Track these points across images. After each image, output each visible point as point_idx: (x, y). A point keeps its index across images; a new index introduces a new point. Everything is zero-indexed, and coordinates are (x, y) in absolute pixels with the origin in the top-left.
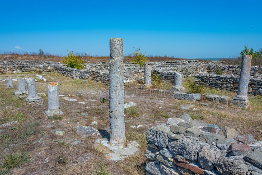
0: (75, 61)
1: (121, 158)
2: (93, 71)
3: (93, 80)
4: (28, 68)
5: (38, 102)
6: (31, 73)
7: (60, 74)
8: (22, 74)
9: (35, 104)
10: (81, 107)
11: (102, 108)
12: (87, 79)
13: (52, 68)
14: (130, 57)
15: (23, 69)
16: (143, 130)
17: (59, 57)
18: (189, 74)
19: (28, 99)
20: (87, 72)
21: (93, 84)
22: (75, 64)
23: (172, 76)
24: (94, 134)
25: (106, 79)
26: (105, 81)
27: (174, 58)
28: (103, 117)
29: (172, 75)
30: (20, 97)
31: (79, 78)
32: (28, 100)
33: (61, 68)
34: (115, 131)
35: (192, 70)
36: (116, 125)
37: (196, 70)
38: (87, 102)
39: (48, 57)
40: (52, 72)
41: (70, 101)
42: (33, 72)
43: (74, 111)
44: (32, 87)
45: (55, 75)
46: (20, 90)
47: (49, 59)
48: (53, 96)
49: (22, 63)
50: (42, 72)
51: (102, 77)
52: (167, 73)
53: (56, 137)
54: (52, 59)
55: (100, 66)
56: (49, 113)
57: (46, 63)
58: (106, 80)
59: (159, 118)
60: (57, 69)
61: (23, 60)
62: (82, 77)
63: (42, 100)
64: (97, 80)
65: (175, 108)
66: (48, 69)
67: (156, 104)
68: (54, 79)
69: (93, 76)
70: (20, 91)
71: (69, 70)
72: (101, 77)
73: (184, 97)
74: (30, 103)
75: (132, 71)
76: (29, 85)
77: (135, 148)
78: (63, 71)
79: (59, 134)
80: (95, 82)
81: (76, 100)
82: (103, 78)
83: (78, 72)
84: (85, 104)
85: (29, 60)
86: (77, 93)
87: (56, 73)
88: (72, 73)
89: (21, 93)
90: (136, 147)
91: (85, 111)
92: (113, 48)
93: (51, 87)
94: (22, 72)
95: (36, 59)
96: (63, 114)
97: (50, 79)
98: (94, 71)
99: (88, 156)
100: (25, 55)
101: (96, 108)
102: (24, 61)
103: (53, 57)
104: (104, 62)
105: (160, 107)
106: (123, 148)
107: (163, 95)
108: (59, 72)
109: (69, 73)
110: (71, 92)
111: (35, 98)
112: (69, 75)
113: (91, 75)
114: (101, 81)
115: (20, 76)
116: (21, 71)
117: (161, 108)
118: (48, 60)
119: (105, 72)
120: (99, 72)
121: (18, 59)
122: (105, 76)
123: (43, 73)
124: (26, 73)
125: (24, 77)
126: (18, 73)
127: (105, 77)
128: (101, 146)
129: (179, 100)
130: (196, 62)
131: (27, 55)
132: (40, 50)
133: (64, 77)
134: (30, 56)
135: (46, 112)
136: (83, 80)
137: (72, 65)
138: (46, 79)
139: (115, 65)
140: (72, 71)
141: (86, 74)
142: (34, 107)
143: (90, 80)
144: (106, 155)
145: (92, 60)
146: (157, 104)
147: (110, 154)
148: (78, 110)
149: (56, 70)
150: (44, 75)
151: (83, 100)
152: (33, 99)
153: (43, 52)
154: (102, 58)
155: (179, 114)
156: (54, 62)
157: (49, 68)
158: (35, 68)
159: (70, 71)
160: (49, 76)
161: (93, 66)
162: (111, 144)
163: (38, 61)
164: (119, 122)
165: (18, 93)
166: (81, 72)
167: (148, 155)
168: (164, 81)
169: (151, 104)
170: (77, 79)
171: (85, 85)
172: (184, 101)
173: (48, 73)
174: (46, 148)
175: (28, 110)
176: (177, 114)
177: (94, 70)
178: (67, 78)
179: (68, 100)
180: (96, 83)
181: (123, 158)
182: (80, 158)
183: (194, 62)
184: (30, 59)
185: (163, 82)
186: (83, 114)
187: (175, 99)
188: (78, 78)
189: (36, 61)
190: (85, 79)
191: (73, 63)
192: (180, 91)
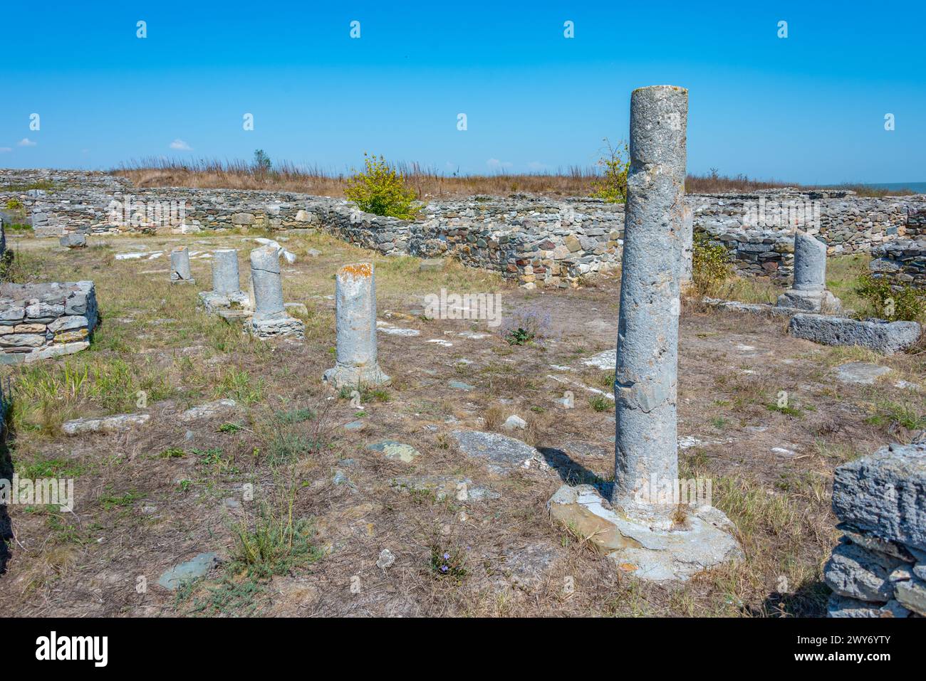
0: (390, 192)
1: (676, 570)
2: (460, 229)
3: (459, 260)
4: (228, 216)
5: (289, 336)
6: (238, 232)
7: (338, 238)
8: (207, 234)
9: (277, 341)
10: (441, 357)
11: (519, 365)
12: (437, 255)
13: (310, 216)
14: (576, 178)
15: (211, 218)
16: (711, 459)
17: (324, 180)
18: (833, 243)
19: (255, 322)
20: (438, 232)
21: (460, 275)
22: (390, 203)
23: (771, 251)
24: (527, 463)
25: (512, 256)
26: (510, 267)
27: (746, 181)
28: (535, 401)
29: (772, 247)
30: (226, 313)
31: (409, 251)
32: (255, 326)
33: (341, 216)
34: (641, 462)
35: (844, 226)
36: (647, 439)
37: (861, 229)
38: (457, 342)
39: (288, 176)
40: (310, 232)
41: (396, 336)
42: (244, 229)
43: (420, 371)
44: (269, 282)
45: (321, 239)
46: (220, 289)
47: (289, 184)
48: (356, 315)
49: (205, 198)
50: (277, 229)
51: (496, 250)
52: (749, 238)
53: (390, 468)
54: (298, 184)
55: (477, 210)
56: (342, 376)
57: (282, 197)
58: (513, 260)
59: (756, 414)
60: (327, 220)
61: (204, 187)
62: (419, 248)
63: (299, 328)
64: (475, 262)
65: (815, 377)
66: (297, 218)
67: (725, 356)
68: (319, 255)
69: (463, 246)
70: (221, 294)
71: (373, 223)
72: (492, 251)
73: (841, 335)
74: (262, 339)
75: (610, 227)
76: (260, 274)
77: (720, 534)
78: (349, 228)
79: (398, 455)
80: (469, 267)
81: (417, 333)
82: (498, 253)
83: (401, 232)
84: (453, 348)
85: (223, 187)
86: (411, 307)
87: (324, 234)
88: (380, 236)
89: (224, 300)
90: (722, 529)
91: (462, 374)
92: (649, 127)
93: (350, 280)
94: (207, 228)
95: (248, 184)
96: (390, 383)
97: (305, 254)
98: (465, 229)
99: (543, 554)
100: (210, 171)
101: (496, 365)
102: (209, 192)
103: (304, 178)
104: (483, 196)
105: (746, 371)
106: (671, 531)
107: (746, 324)
108: (333, 232)
109: (370, 236)
110: (388, 302)
111: (277, 322)
112: (372, 243)
113: (453, 244)
114: (490, 265)
115: (204, 242)
116: (203, 227)
117: (751, 375)
118: (288, 188)
119: (507, 233)
120: (486, 231)
121: (187, 183)
122: (507, 245)
123: (279, 235)
124: (220, 234)
125: (218, 245)
126: (195, 234)
127: (507, 249)
128: (582, 513)
129: (819, 346)
130: (841, 195)
131: (214, 170)
132: (259, 153)
133: (352, 247)
134: (226, 175)
135: (329, 372)
136: (426, 262)
137: (380, 206)
138: (292, 255)
139: (652, 196)
140: (383, 226)
141: (435, 237)
142: (277, 350)
143: (450, 260)
144: (614, 555)
145: (437, 190)
146: (730, 356)
147: (627, 551)
148: (432, 369)
149: (323, 221)
150: (284, 239)
151: (440, 335)
152: (272, 322)
153: (268, 161)
154: (472, 181)
155: (837, 400)
156: (308, 196)
157: (300, 216)
158: (250, 216)
159: (374, 227)
160: (300, 245)
161: (452, 211)
162: (620, 511)
163: (256, 192)
164: (659, 425)
165: (214, 299)
166: (415, 232)
167: (843, 576)
168: (735, 267)
169: (704, 355)
170: (399, 256)
171: (432, 277)
172: (844, 350)
173: (297, 235)
174: (369, 507)
175: (261, 362)
176: (829, 400)
177: (465, 225)
178: (361, 251)
179: (385, 330)
180: (474, 272)
181: (685, 574)
182: (513, 560)
183: (831, 196)
184: (227, 186)
185: (733, 273)
186: (453, 383)
187: (802, 341)
188: (403, 254)
189: (250, 192)
190: (431, 257)
191: (384, 198)
192: (818, 308)
